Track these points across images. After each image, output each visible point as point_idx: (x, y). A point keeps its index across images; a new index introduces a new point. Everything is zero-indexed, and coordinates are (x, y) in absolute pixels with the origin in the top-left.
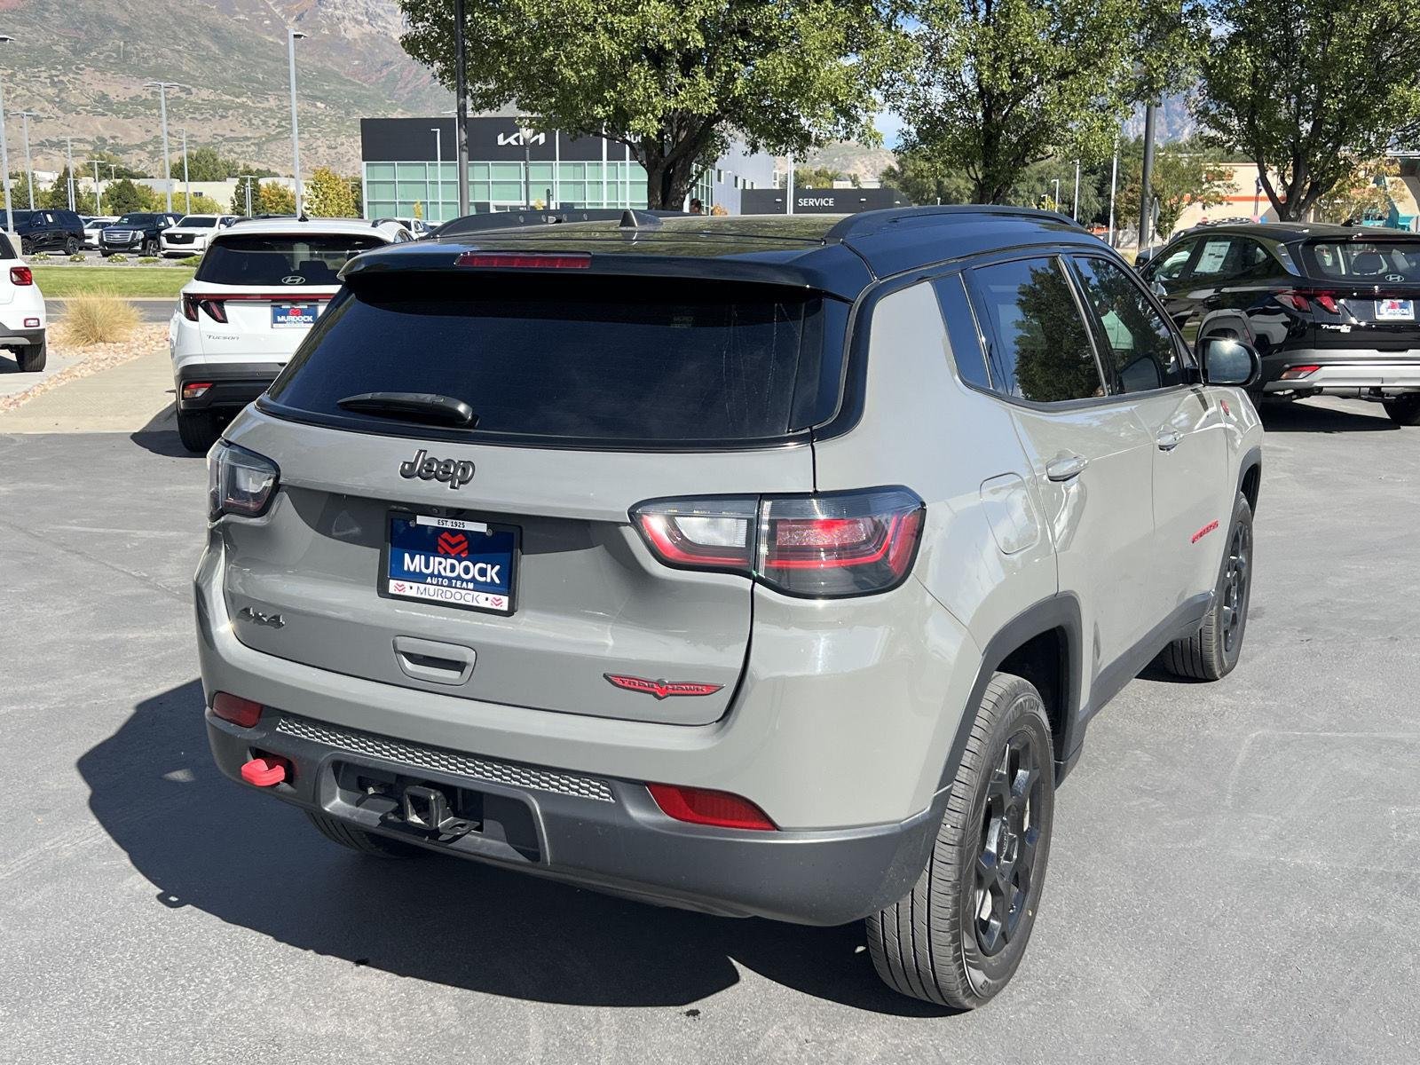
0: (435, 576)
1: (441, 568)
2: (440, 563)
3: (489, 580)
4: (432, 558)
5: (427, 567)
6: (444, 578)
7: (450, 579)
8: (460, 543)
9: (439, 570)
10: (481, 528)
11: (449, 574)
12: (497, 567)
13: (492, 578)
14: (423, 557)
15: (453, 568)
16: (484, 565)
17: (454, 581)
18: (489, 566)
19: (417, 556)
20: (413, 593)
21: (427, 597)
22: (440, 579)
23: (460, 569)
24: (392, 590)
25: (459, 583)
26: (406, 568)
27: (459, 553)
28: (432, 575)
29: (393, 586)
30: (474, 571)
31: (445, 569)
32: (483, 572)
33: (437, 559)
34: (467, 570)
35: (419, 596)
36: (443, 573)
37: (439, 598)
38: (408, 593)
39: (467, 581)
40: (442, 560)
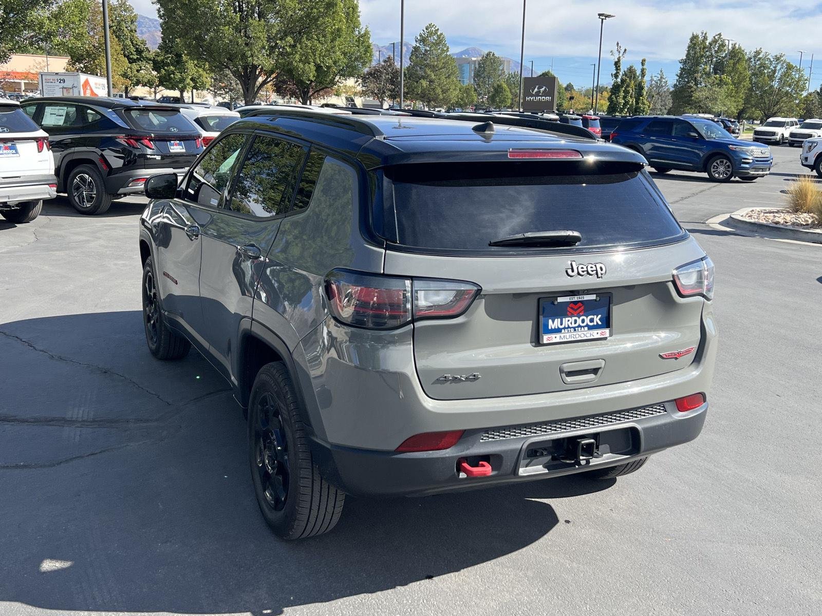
0: (567, 328)
1: (569, 323)
2: (569, 321)
3: (595, 324)
4: (564, 319)
5: (561, 324)
6: (571, 328)
7: (574, 328)
8: (580, 307)
9: (568, 325)
10: (593, 297)
11: (574, 325)
12: (600, 316)
13: (597, 322)
14: (559, 320)
15: (576, 322)
16: (592, 317)
17: (577, 329)
18: (595, 316)
19: (556, 320)
20: (558, 340)
21: (566, 340)
22: (569, 329)
23: (579, 321)
24: (545, 341)
25: (579, 328)
26: (550, 328)
27: (579, 313)
28: (565, 328)
29: (546, 339)
30: (587, 320)
31: (571, 323)
32: (592, 320)
33: (567, 319)
34: (583, 321)
35: (561, 340)
36: (570, 326)
37: (573, 339)
38: (554, 341)
39: (584, 327)
40: (570, 319)
